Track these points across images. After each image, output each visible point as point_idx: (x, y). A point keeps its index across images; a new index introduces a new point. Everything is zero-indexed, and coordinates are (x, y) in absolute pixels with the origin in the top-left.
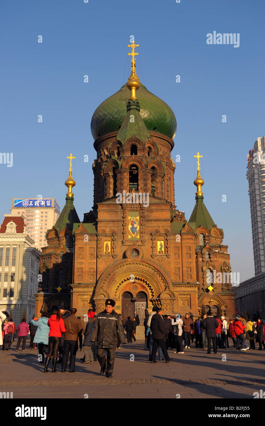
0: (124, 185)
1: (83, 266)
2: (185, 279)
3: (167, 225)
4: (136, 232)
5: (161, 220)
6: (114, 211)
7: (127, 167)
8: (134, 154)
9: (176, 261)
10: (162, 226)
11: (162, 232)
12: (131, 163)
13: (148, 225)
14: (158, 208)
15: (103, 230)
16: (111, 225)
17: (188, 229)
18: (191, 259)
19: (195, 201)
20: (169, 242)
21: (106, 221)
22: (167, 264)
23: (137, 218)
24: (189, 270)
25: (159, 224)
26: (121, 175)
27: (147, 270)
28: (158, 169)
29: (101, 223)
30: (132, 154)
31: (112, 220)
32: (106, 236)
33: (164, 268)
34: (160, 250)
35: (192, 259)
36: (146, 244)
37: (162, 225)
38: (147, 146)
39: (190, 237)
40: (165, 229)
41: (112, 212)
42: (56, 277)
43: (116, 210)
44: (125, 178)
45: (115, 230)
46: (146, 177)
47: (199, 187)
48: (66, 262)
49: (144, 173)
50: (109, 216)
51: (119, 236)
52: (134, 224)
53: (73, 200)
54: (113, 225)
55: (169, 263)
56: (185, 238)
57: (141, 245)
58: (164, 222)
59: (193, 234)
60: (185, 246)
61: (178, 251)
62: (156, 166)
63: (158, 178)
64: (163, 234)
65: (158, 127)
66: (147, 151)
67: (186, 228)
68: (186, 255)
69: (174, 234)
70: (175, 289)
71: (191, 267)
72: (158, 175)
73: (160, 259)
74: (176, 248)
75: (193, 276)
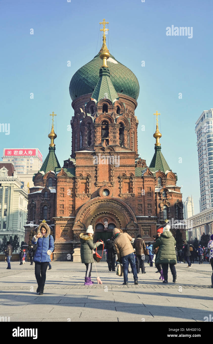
0: (97, 137)
1: (64, 203)
2: (147, 213)
3: (132, 170)
5: (127, 166)
6: (89, 159)
7: (100, 122)
8: (105, 112)
9: (139, 199)
11: (128, 175)
12: (103, 119)
13: (117, 170)
14: (125, 156)
15: (80, 174)
16: (86, 170)
17: (149, 173)
18: (151, 197)
19: (155, 150)
20: (133, 183)
21: (82, 167)
22: (132, 202)
24: (150, 206)
25: (126, 169)
26: (95, 129)
27: (116, 206)
28: (125, 124)
29: (78, 168)
30: (103, 112)
31: (87, 166)
32: (83, 179)
33: (129, 204)
36: (115, 185)
37: (128, 170)
38: (115, 105)
39: (151, 179)
40: (130, 173)
41: (87, 159)
42: (42, 212)
43: (91, 158)
44: (98, 131)
45: (89, 174)
46: (115, 131)
47: (158, 139)
48: (50, 200)
49: (114, 127)
50: (85, 162)
51: (93, 179)
53: (55, 149)
54: (88, 170)
55: (134, 200)
56: (146, 181)
57: (111, 186)
58: (130, 167)
59: (153, 177)
60: (147, 187)
61: (141, 191)
62: (123, 122)
63: (125, 132)
64: (129, 177)
65: (124, 90)
66: (116, 109)
67: (147, 172)
68: (147, 194)
69: (137, 177)
70: (139, 221)
71: (151, 204)
72: (125, 129)
73: (126, 197)
74: (139, 188)
75: (153, 211)
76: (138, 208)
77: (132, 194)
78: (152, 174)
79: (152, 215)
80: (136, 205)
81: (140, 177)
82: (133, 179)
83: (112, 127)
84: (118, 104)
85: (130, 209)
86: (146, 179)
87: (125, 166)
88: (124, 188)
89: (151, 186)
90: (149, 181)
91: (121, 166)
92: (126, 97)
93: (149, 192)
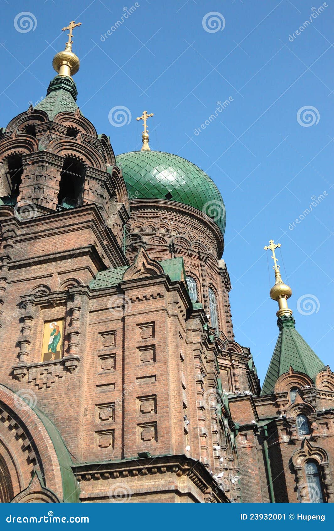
2: (134, 442)
3: (77, 267)
9: (103, 382)
10: (59, 274)
11: (59, 288)
14: (55, 226)
18: (155, 364)
19: (278, 328)
22: (65, 394)
24: (149, 408)
25: (52, 268)
33: (52, 407)
34: (50, 351)
35: (159, 364)
37: (60, 270)
38: (61, 123)
40: (68, 280)
46: (41, 173)
47: (283, 301)
49: (38, 165)
55: (75, 387)
56: (134, 298)
58: (70, 260)
59: (165, 279)
60: (138, 325)
61: (113, 346)
62: (82, 157)
63: (86, 183)
64: (60, 296)
65: (174, 194)
66: (63, 132)
67: (140, 267)
68: (141, 353)
69: (98, 293)
70: (90, 487)
71: (155, 395)
72: (88, 176)
73: (41, 379)
74: (107, 337)
75: (163, 426)
76: (94, 421)
77: (67, 360)
78: (158, 269)
79: (161, 448)
80: (86, 410)
81: (110, 291)
82: (75, 297)
83: (34, 163)
84: (73, 123)
85: (32, 422)
86: (134, 294)
87: (51, 257)
88: (37, 344)
89: (155, 318)
90: (148, 296)
91: (36, 260)
92: (179, 206)
93: (148, 344)
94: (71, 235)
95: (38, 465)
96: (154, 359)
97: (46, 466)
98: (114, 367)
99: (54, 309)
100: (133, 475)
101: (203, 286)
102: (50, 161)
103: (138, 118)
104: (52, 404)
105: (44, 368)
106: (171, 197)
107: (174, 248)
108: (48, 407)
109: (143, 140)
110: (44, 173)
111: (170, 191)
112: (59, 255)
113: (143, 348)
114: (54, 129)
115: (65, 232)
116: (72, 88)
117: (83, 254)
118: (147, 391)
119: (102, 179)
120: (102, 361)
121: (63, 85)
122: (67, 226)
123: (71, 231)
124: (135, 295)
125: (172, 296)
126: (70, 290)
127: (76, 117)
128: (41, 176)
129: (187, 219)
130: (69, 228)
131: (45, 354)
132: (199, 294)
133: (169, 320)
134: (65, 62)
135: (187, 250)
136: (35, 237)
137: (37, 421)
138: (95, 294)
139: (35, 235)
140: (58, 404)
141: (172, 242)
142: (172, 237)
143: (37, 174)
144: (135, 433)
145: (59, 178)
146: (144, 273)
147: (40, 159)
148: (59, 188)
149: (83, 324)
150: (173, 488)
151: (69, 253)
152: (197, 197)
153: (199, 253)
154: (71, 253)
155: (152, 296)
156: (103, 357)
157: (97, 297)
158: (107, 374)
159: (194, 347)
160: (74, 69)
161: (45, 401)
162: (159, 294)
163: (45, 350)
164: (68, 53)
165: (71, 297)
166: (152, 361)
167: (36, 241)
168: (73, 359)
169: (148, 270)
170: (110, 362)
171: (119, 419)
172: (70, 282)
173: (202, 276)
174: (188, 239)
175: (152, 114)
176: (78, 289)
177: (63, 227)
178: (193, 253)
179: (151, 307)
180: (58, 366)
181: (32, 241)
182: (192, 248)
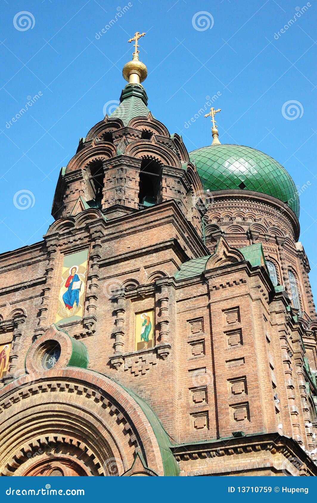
2: (227, 423)
4: (77, 302)
6: (29, 264)
7: (83, 169)
9: (194, 367)
10: (146, 267)
11: (147, 282)
12: (91, 160)
13: (109, 275)
18: (243, 347)
22: (160, 380)
23: (81, 265)
25: (139, 263)
28: (163, 161)
31: (19, 286)
32: (3, 330)
33: (148, 392)
34: (143, 340)
35: (246, 347)
36: (98, 327)
37: (147, 264)
38: (136, 127)
39: (237, 276)
40: (155, 273)
43: (34, 260)
45: (23, 308)
46: (121, 176)
50: (16, 278)
51: (31, 322)
52: (72, 283)
54: (21, 298)
55: (167, 373)
56: (218, 285)
57: (83, 336)
58: (154, 254)
59: (246, 265)
60: (223, 311)
61: (201, 332)
62: (157, 157)
63: (164, 181)
64: (148, 288)
65: (247, 184)
66: (138, 136)
67: (221, 256)
68: (228, 337)
69: (184, 283)
70: (189, 466)
71: (245, 377)
72: (164, 174)
73: (136, 367)
74: (195, 324)
75: (255, 406)
76: (188, 404)
77: (159, 348)
78: (239, 255)
79: (253, 427)
80: (180, 394)
81: (195, 280)
82: (163, 289)
83: (114, 167)
84: (146, 126)
85: (131, 407)
86: (217, 281)
87: (137, 252)
88: (131, 335)
89: (239, 303)
90: (231, 283)
91: (123, 256)
92: (253, 194)
93: (234, 328)
94: (154, 231)
95: (139, 447)
96: (242, 343)
97: (146, 448)
98: (204, 352)
99: (143, 301)
100: (229, 454)
101: (283, 269)
102: (129, 164)
103: (206, 115)
104: (148, 390)
105: (138, 357)
106: (245, 186)
107: (251, 235)
108: (145, 393)
109: (213, 135)
110: (124, 176)
111: (243, 181)
112: (144, 251)
113: (229, 333)
114: (129, 134)
115: (148, 228)
116: (143, 94)
117: (167, 248)
118: (237, 373)
119: (178, 176)
120: (192, 347)
121: (133, 92)
122: (149, 223)
123: (154, 227)
124: (219, 283)
125: (254, 281)
126: (157, 283)
127: (149, 121)
128: (121, 179)
129: (261, 206)
130: (151, 224)
131: (138, 344)
132: (280, 277)
133: (253, 304)
134: (133, 71)
135: (264, 235)
136: (120, 236)
137: (136, 406)
138: (180, 284)
139: (121, 234)
140: (154, 389)
141: (249, 229)
142: (249, 224)
143: (118, 177)
144: (228, 414)
145: (138, 179)
146: (225, 261)
147: (119, 163)
148: (138, 188)
149: (171, 314)
150: (268, 465)
151: (153, 248)
152: (269, 184)
153: (276, 238)
154: (155, 247)
155: (235, 282)
156: (193, 343)
157: (182, 287)
158: (198, 359)
159: (279, 328)
160: (143, 75)
161: (142, 387)
162: (241, 280)
163: (139, 340)
164: (136, 62)
165: (158, 289)
166: (239, 345)
167: (122, 239)
168: (165, 347)
169: (229, 258)
170: (200, 347)
171: (212, 401)
172: (157, 275)
173: (281, 259)
174: (264, 225)
175: (219, 110)
176: (164, 281)
177: (146, 224)
178: (271, 238)
179: (234, 293)
180: (151, 354)
181: (118, 240)
182: (269, 233)
